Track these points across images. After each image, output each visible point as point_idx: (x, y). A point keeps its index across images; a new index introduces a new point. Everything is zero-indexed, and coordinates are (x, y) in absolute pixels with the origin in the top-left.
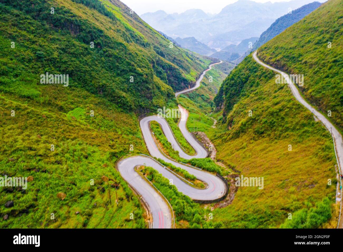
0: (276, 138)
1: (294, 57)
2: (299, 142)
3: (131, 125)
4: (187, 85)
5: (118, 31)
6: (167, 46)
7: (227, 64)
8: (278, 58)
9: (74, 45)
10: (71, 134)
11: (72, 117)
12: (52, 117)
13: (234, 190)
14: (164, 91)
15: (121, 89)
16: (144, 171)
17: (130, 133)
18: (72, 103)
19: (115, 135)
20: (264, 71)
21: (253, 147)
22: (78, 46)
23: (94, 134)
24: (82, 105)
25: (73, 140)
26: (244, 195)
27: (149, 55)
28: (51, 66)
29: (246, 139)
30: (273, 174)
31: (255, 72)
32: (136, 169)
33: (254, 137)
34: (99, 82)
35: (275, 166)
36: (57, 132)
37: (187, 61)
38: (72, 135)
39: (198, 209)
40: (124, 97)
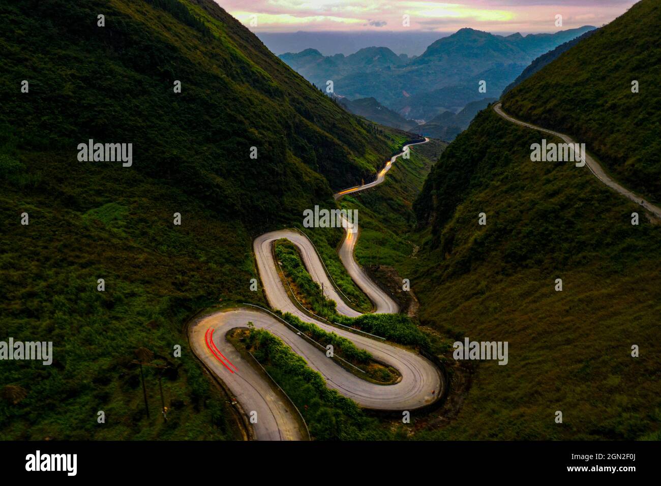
0: (555, 268)
1: (584, 101)
2: (616, 272)
3: (231, 245)
4: (358, 177)
5: (213, 56)
6: (318, 102)
7: (439, 145)
8: (549, 106)
9: (111, 72)
10: (84, 254)
11: (94, 221)
12: (43, 217)
13: (463, 387)
14: (310, 182)
15: (213, 169)
16: (248, 341)
17: (227, 261)
18: (99, 193)
19: (190, 262)
20: (519, 133)
21: (503, 289)
22: (120, 75)
23: (142, 257)
24: (121, 199)
25: (83, 266)
26: (487, 399)
27: (280, 111)
28: (56, 112)
29: (484, 274)
30: (556, 347)
31: (501, 137)
32: (232, 336)
33: (504, 269)
34: (164, 152)
35: (561, 327)
36: (46, 247)
37: (359, 132)
38: (84, 257)
39: (374, 433)
40: (218, 186)
